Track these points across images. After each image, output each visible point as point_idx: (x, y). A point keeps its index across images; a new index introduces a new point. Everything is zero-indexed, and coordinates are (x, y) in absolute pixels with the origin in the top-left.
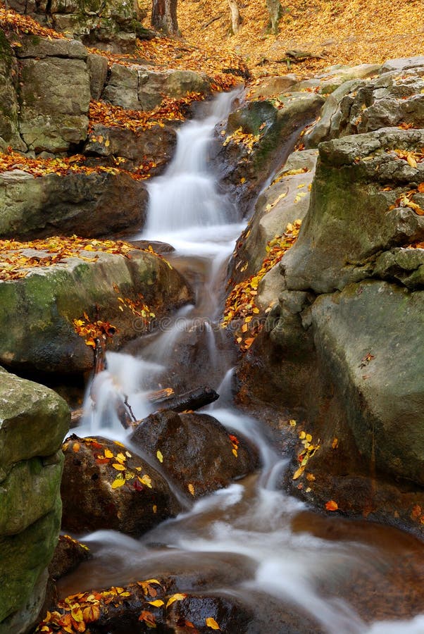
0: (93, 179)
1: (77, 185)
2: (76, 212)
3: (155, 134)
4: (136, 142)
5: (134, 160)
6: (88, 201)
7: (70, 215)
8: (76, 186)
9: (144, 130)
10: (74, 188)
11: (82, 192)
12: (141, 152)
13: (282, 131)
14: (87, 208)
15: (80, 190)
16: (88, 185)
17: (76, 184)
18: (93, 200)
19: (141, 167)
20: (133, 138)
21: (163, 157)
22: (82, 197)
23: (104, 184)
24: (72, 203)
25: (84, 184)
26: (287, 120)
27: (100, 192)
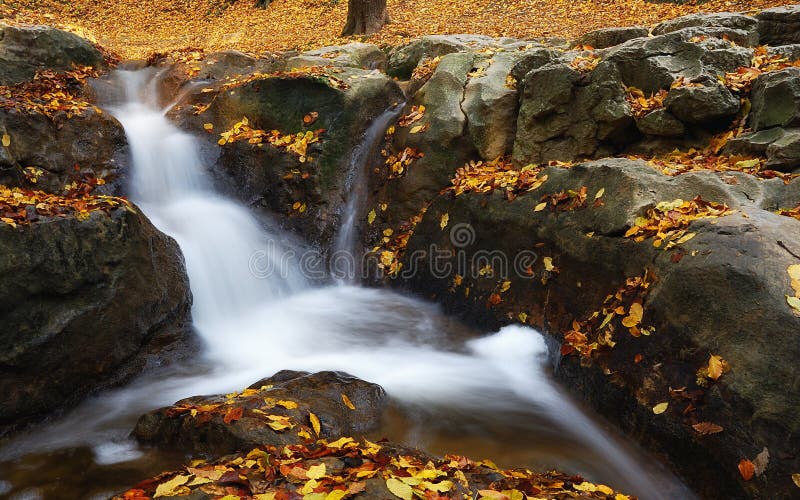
0: (98, 230)
1: (65, 248)
2: (64, 317)
3: (90, 125)
4: (57, 138)
5: (59, 172)
6: (93, 284)
7: (53, 328)
8: (61, 250)
9: (69, 116)
10: (56, 257)
11: (77, 264)
12: (68, 158)
13: (352, 126)
14: (89, 302)
15: (71, 261)
16: (88, 245)
17: (59, 245)
18: (100, 281)
19: (75, 185)
20: (52, 132)
21: (109, 167)
22: (78, 276)
23: (123, 240)
24: (54, 296)
25: (80, 243)
26: (357, 109)
27: (116, 258)
